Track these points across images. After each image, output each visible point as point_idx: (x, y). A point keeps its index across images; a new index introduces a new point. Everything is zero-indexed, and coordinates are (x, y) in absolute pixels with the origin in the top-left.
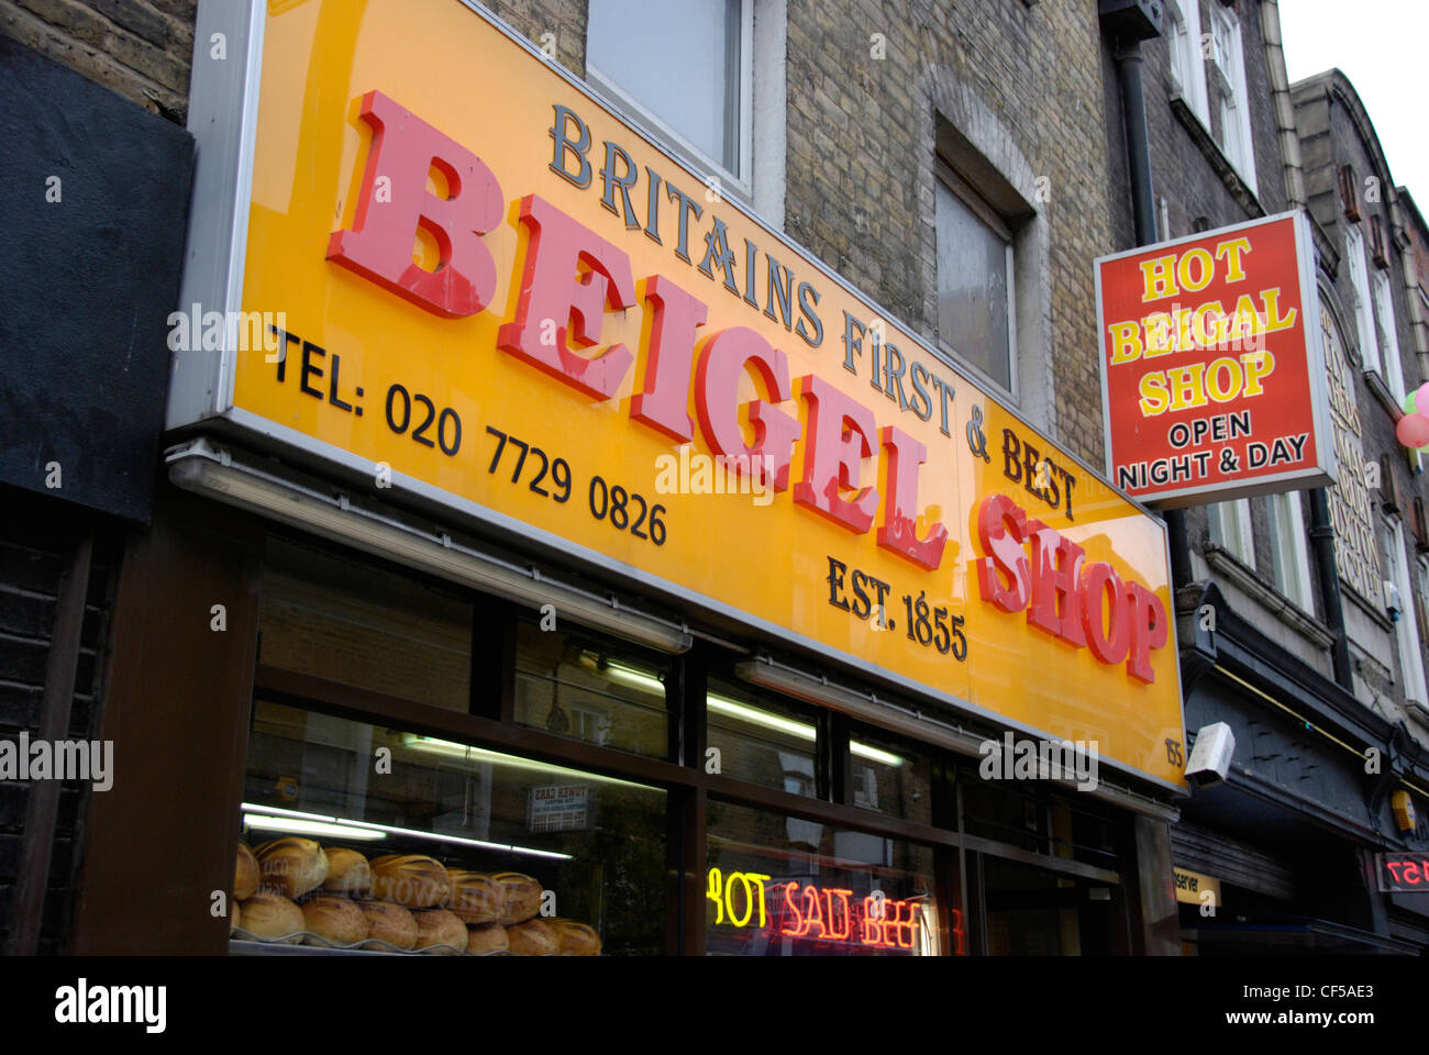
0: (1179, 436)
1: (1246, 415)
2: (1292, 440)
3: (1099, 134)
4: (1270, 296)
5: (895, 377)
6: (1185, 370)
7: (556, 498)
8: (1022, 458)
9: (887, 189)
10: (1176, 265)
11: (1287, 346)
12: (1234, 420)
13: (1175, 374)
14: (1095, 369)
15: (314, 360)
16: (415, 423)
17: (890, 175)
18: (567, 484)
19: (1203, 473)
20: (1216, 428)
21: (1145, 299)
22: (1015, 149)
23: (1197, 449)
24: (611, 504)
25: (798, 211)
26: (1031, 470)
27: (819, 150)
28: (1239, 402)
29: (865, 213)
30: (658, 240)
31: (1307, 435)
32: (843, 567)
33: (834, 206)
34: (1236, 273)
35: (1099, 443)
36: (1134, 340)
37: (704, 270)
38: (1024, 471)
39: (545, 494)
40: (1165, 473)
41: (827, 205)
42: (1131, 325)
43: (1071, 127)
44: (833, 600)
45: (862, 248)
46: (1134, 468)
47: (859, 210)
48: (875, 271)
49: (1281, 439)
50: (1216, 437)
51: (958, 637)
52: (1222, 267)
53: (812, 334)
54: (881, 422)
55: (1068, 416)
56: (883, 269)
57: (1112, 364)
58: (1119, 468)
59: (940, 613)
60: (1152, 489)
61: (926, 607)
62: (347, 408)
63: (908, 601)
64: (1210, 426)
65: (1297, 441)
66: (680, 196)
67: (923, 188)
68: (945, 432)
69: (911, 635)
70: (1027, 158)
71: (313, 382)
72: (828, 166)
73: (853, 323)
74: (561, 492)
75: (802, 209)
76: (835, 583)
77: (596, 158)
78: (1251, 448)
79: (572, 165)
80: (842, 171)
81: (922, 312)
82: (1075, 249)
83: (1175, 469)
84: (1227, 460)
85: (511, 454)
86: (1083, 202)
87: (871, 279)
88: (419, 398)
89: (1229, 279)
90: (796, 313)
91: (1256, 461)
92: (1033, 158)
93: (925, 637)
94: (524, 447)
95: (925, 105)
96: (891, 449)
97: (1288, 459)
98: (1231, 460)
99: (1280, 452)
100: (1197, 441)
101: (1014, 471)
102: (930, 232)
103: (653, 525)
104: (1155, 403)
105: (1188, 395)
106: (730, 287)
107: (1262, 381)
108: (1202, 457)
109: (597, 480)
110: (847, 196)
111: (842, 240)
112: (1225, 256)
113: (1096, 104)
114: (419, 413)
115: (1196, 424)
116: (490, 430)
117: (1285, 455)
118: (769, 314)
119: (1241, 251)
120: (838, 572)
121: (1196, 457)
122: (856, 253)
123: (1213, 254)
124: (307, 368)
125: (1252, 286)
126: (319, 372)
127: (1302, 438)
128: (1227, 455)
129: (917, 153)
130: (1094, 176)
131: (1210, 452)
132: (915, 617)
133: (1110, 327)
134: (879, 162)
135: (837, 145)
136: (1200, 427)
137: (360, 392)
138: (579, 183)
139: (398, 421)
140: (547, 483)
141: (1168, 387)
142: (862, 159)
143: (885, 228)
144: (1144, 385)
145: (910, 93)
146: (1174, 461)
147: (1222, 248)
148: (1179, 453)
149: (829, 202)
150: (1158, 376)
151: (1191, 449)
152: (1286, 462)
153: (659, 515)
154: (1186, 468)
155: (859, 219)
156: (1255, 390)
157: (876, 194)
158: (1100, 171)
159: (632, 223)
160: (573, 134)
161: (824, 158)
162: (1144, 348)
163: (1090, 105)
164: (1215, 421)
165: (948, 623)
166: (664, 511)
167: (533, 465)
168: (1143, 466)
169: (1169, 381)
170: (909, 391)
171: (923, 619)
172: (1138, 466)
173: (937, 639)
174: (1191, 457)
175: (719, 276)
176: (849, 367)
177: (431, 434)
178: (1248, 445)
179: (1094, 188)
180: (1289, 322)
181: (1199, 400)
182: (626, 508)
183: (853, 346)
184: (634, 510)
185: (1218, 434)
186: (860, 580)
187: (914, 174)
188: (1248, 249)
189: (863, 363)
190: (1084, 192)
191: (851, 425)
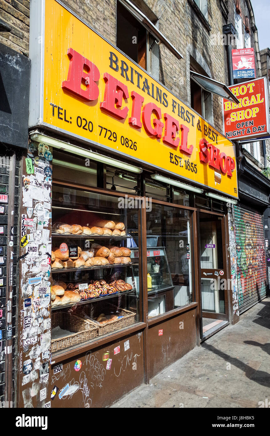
0: (239, 126)
1: (252, 121)
2: (262, 126)
3: (223, 61)
4: (258, 96)
5: (183, 113)
6: (240, 112)
7: (114, 141)
8: (208, 131)
9: (180, 72)
10: (239, 89)
12: (250, 122)
13: (238, 112)
14: (221, 112)
15: (60, 111)
16: (83, 125)
17: (181, 69)
18: (116, 138)
19: (243, 134)
20: (246, 124)
22: (206, 64)
23: (242, 128)
24: (125, 142)
25: (162, 77)
26: (210, 133)
27: (166, 63)
28: (251, 118)
30: (133, 83)
32: (173, 154)
33: (169, 76)
34: (251, 91)
36: (230, 105)
37: (143, 90)
38: (208, 134)
39: (111, 140)
40: (235, 134)
42: (229, 102)
43: (217, 59)
44: (171, 162)
45: (175, 85)
47: (175, 77)
48: (178, 90)
49: (260, 126)
50: (246, 126)
51: (195, 168)
52: (248, 90)
53: (166, 104)
54: (180, 124)
55: (216, 122)
56: (179, 90)
57: (225, 111)
58: (226, 132)
59: (192, 164)
60: (233, 137)
61: (189, 162)
62: (68, 122)
63: (185, 161)
66: (138, 73)
67: (188, 72)
68: (193, 125)
69: (186, 169)
70: (208, 66)
71: (60, 116)
72: (168, 67)
73: (174, 101)
74: (115, 140)
76: (171, 158)
77: (120, 64)
78: (253, 128)
79: (114, 66)
80: (171, 68)
81: (187, 99)
83: (238, 133)
85: (104, 131)
86: (219, 76)
87: (177, 92)
88: (84, 119)
90: (163, 100)
91: (254, 131)
92: (209, 66)
93: (189, 169)
94: (106, 129)
95: (188, 53)
96: (182, 129)
98: (249, 131)
101: (206, 134)
103: (134, 146)
104: (234, 119)
105: (241, 117)
106: (149, 94)
107: (256, 114)
108: (243, 130)
109: (122, 137)
110: (172, 74)
111: (171, 84)
112: (249, 87)
113: (222, 54)
114: (84, 123)
116: (99, 126)
117: (260, 129)
118: (157, 100)
119: (252, 86)
120: (172, 156)
122: (173, 86)
123: (247, 87)
124: (59, 113)
125: (255, 93)
126: (62, 114)
127: (264, 126)
129: (186, 64)
130: (222, 70)
131: (245, 129)
132: (187, 165)
133: (225, 103)
134: (178, 66)
135: (170, 62)
136: (243, 124)
137: (71, 118)
138: (116, 70)
139: (79, 124)
140: (112, 138)
141: (237, 115)
142: (175, 65)
143: (180, 81)
144: (231, 115)
145: (185, 51)
146: (237, 131)
147: (248, 85)
148: (238, 129)
150: (235, 113)
151: (241, 129)
152: (260, 131)
153: (135, 144)
154: (240, 132)
155: (174, 79)
156: (254, 116)
157: (178, 73)
158: (223, 69)
159: (128, 79)
160: (114, 59)
161: (167, 65)
162: (232, 107)
163: (221, 54)
164: (246, 122)
165: (193, 166)
166: (136, 143)
167: (109, 134)
169: (237, 114)
170: (186, 117)
171: (189, 165)
172: (230, 132)
173: (191, 169)
174: (241, 130)
175: (146, 91)
176: (173, 111)
177: (87, 127)
179: (221, 73)
180: (262, 101)
181: (243, 118)
182: (128, 143)
183: (174, 107)
184: (130, 143)
186: (176, 157)
187: (186, 69)
188: (254, 86)
189: (176, 110)
190: (219, 73)
191: (174, 124)
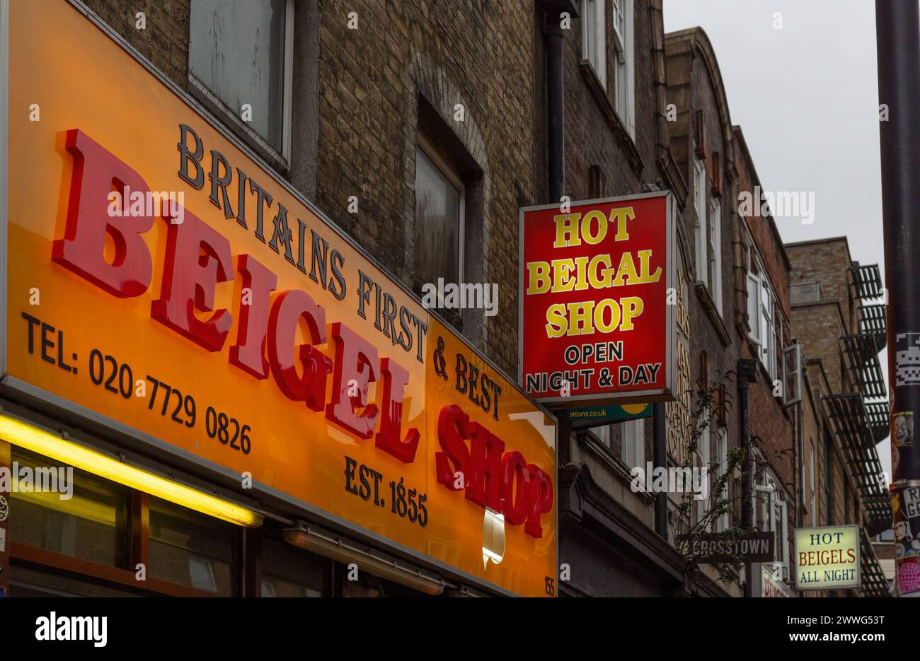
1: (620, 344)
2: (650, 367)
3: (530, 101)
4: (645, 255)
5: (390, 317)
6: (579, 305)
7: (187, 425)
8: (468, 375)
9: (384, 162)
10: (580, 222)
11: (652, 295)
12: (612, 347)
13: (574, 307)
14: (515, 297)
15: (49, 336)
16: (106, 378)
17: (386, 150)
18: (193, 414)
19: (587, 386)
20: (599, 352)
21: (556, 245)
23: (584, 366)
24: (218, 426)
25: (325, 185)
26: (474, 383)
27: (340, 133)
28: (617, 335)
29: (369, 182)
30: (244, 224)
31: (660, 364)
32: (354, 463)
33: (348, 178)
34: (622, 235)
35: (515, 355)
36: (546, 276)
37: (273, 246)
38: (469, 385)
39: (181, 422)
40: (560, 383)
41: (344, 178)
42: (544, 265)
43: (510, 97)
44: (348, 487)
45: (367, 211)
46: (538, 376)
47: (366, 180)
48: (374, 229)
49: (643, 365)
50: (598, 359)
51: (422, 510)
52: (613, 228)
53: (339, 290)
54: (381, 355)
55: (495, 336)
56: (379, 227)
57: (528, 294)
58: (527, 375)
59: (412, 493)
60: (550, 394)
61: (403, 489)
63: (392, 485)
64: (594, 350)
65: (653, 368)
66: (258, 190)
67: (408, 158)
68: (420, 358)
69: (394, 510)
70: (479, 127)
71: (49, 351)
72: (345, 144)
73: (363, 278)
74: (190, 420)
75: (327, 182)
76: (349, 474)
78: (622, 369)
80: (354, 149)
81: (403, 260)
82: (508, 200)
84: (604, 377)
85: (161, 394)
86: (515, 160)
87: (371, 236)
89: (618, 238)
90: (329, 275)
91: (624, 380)
92: (483, 127)
93: (402, 511)
94: (168, 388)
95: (412, 89)
96: (387, 375)
97: (646, 381)
98: (607, 377)
99: (641, 375)
100: (585, 361)
101: (462, 385)
102: (411, 195)
103: (243, 439)
104: (557, 328)
105: (581, 324)
106: (288, 257)
107: (633, 320)
108: (587, 373)
109: (210, 409)
110: (357, 170)
112: (616, 219)
113: (528, 76)
115: (585, 347)
117: (644, 377)
118: (313, 276)
119: (627, 216)
120: (351, 467)
121: (583, 372)
122: (361, 215)
123: (608, 218)
125: (633, 246)
126: (52, 345)
127: (657, 366)
128: (605, 373)
129: (405, 129)
131: (593, 369)
132: (397, 496)
133: (528, 264)
134: (379, 140)
135: (352, 128)
136: (588, 350)
137: (75, 357)
138: (196, 185)
139: (97, 376)
140: (182, 414)
141: (568, 316)
142: (368, 137)
143: (382, 194)
144: (550, 313)
145: (403, 80)
146: (567, 374)
147: (615, 213)
148: (571, 368)
149: (345, 175)
150: (560, 307)
151: (580, 366)
152: (644, 383)
153: (246, 432)
156: (628, 326)
157: (376, 166)
159: (228, 213)
160: (192, 146)
161: (343, 139)
162: (552, 284)
164: (598, 346)
165: (416, 499)
166: (248, 429)
167: (174, 401)
168: (545, 375)
169: (568, 312)
170: (398, 329)
171: (401, 497)
172: (541, 375)
173: (410, 511)
174: (580, 372)
175: (282, 249)
176: (361, 313)
177: (115, 383)
178: (620, 367)
179: (523, 147)
180: (655, 278)
181: (589, 330)
182: (227, 429)
183: (364, 297)
184: (231, 429)
185: (600, 357)
186: (364, 472)
187: (403, 148)
188: (632, 217)
189: (370, 310)
190: (516, 152)
191: (363, 358)
